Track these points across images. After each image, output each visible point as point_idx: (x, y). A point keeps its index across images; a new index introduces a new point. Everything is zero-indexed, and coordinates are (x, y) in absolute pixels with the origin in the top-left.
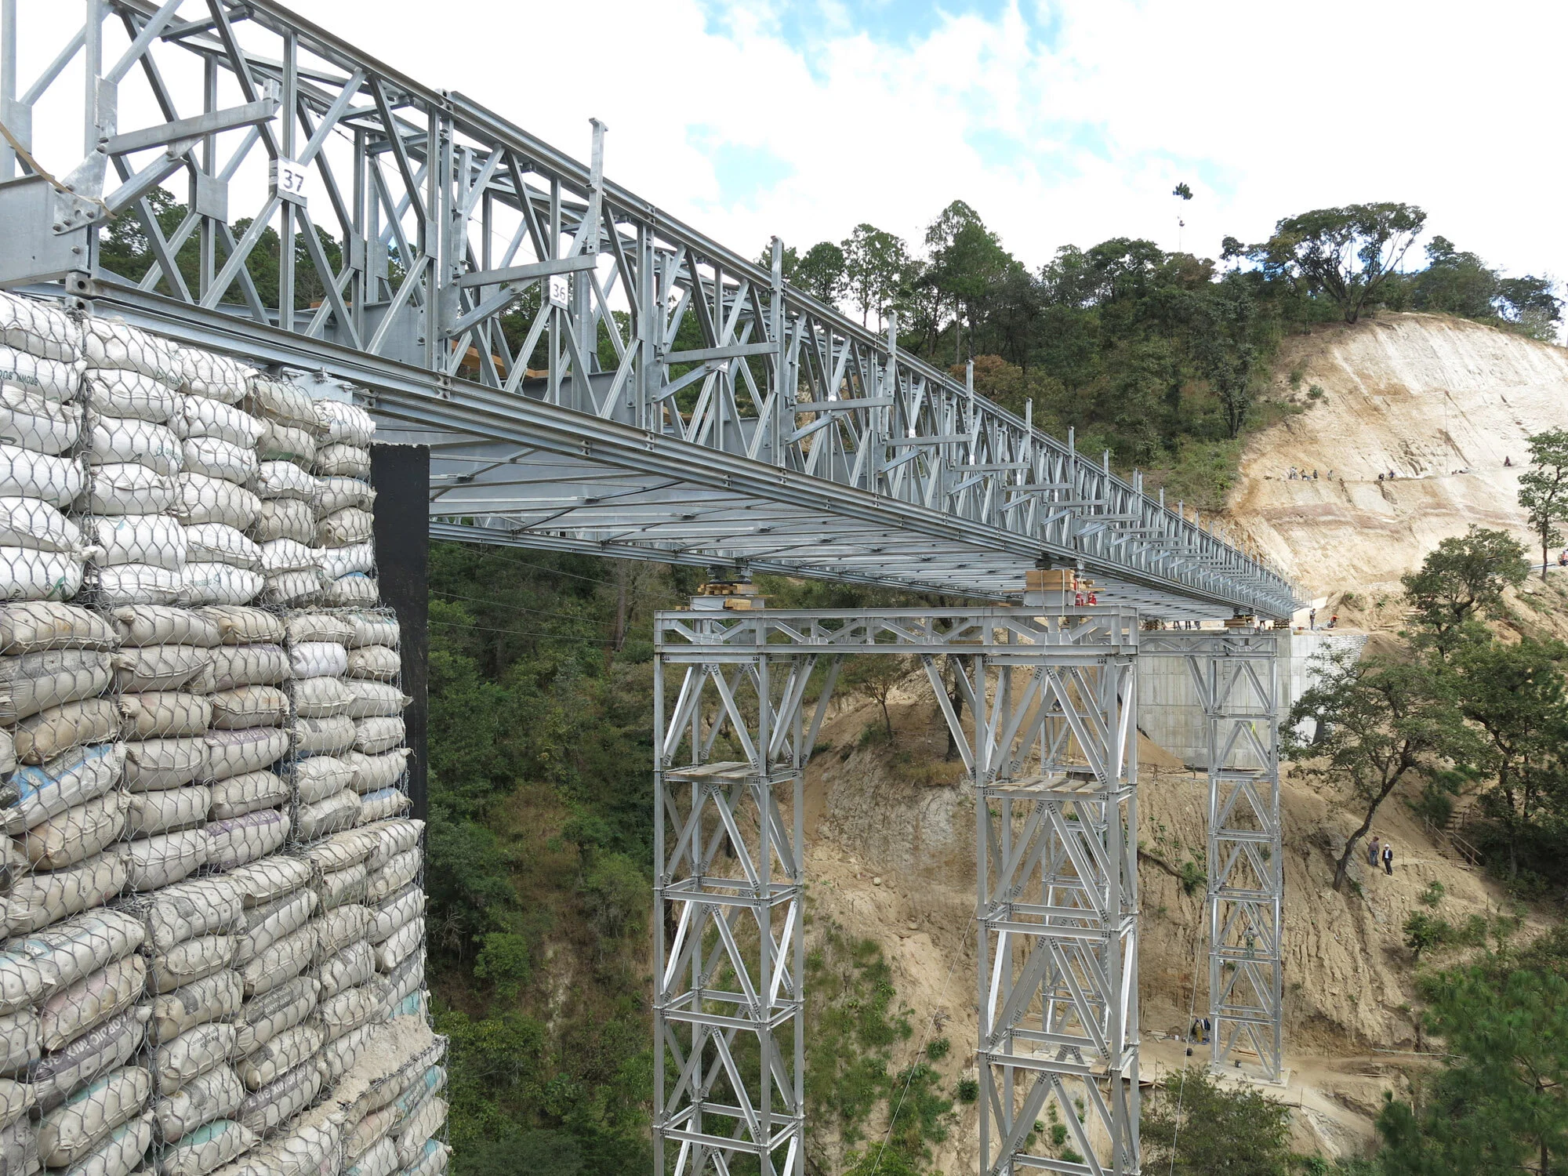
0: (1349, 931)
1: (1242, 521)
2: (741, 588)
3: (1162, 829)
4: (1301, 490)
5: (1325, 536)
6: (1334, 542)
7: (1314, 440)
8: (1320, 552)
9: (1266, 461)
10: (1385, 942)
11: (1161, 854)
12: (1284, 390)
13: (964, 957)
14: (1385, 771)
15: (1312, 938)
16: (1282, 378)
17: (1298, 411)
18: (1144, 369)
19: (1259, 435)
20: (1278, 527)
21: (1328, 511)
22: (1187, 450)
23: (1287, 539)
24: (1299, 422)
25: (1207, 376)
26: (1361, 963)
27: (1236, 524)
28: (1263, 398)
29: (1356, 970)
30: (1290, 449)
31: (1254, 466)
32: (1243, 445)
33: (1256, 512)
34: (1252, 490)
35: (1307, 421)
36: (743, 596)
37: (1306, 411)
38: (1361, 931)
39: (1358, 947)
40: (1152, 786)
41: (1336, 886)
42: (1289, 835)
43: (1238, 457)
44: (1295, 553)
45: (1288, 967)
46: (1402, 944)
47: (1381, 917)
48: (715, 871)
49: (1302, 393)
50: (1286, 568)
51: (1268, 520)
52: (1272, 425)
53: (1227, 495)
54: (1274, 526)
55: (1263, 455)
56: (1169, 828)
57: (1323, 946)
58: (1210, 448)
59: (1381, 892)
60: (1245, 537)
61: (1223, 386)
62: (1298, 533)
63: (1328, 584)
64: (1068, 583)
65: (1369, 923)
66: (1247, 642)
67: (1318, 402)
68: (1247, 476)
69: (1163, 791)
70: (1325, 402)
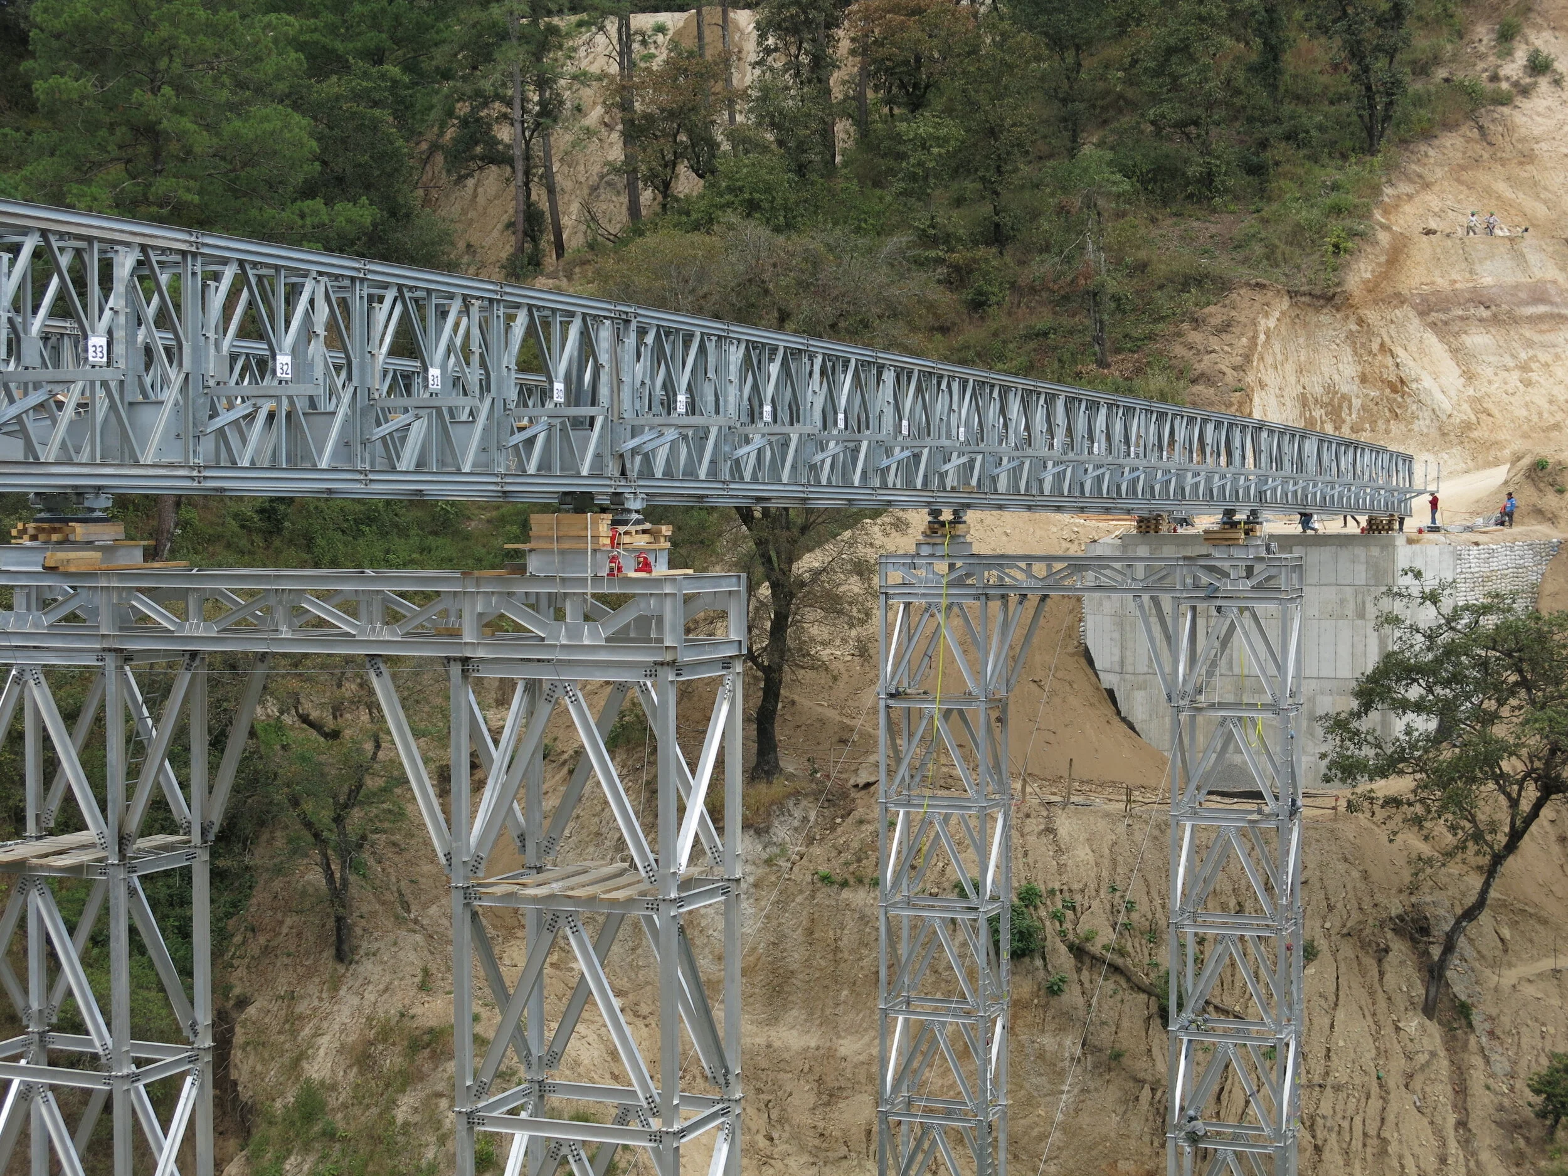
0: (1442, 1093)
1: (1372, 315)
2: (80, 531)
3: (1130, 906)
4: (1492, 257)
5: (1530, 344)
6: (1544, 357)
7: (1527, 158)
8: (1515, 375)
9: (1432, 199)
10: (1501, 1108)
11: (1122, 953)
12: (1482, 57)
13: (762, 1142)
14: (1514, 803)
15: (1375, 1104)
16: (1483, 34)
17: (1503, 100)
18: (1202, 19)
19: (1423, 148)
20: (1441, 329)
21: (1539, 295)
22: (1285, 175)
23: (1455, 352)
24: (1503, 121)
25: (1324, 30)
26: (1453, 1147)
27: (1361, 321)
28: (1442, 73)
29: (1443, 1160)
30: (1483, 177)
31: (1407, 208)
32: (1390, 167)
33: (1400, 299)
34: (1396, 256)
35: (1519, 118)
36: (89, 544)
37: (1519, 100)
38: (1461, 1091)
39: (1452, 1119)
40: (1121, 828)
41: (1429, 1010)
42: (1356, 915)
43: (1376, 190)
44: (1469, 377)
45: (1326, 1155)
46: (1529, 1113)
47: (1501, 1064)
48: (312, 988)
49: (1514, 68)
50: (1447, 406)
51: (1422, 314)
52: (1449, 126)
53: (1348, 265)
54: (1433, 325)
55: (1427, 186)
56: (1143, 906)
57: (1391, 1118)
58: (1330, 173)
59: (1506, 1020)
60: (1375, 347)
61: (1356, 52)
62: (1478, 339)
63: (1525, 436)
64: (596, 537)
65: (1477, 1077)
66: (1250, 571)
67: (1544, 83)
68: (1386, 228)
69: (1138, 837)
70: (1557, 83)
